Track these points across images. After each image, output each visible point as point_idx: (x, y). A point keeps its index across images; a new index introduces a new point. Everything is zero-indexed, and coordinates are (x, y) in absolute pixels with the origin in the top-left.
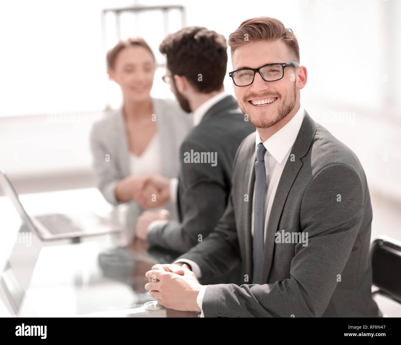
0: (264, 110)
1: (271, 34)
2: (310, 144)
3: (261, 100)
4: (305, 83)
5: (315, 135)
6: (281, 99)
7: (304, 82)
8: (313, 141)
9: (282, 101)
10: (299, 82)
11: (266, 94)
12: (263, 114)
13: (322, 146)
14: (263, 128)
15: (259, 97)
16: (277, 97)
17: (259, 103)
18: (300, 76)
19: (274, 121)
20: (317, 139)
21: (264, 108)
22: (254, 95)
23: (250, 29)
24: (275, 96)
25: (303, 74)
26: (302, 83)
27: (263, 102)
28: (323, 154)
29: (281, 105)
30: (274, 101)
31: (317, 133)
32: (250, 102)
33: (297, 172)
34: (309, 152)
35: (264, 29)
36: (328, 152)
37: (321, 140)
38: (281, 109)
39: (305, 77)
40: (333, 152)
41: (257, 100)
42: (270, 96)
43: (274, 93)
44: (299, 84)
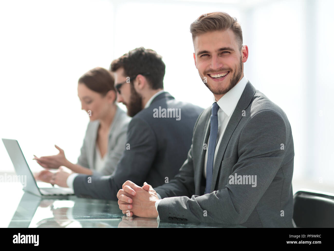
0: (220, 82)
1: (223, 26)
2: (251, 100)
3: (217, 74)
4: (247, 58)
5: (254, 95)
6: (232, 72)
7: (247, 56)
8: (253, 98)
9: (233, 73)
10: (243, 57)
11: (221, 70)
12: (220, 84)
13: (259, 101)
14: (219, 94)
15: (216, 72)
16: (229, 71)
17: (216, 76)
18: (243, 53)
19: (228, 89)
20: (256, 97)
21: (220, 80)
22: (212, 71)
23: (207, 23)
24: (228, 71)
25: (245, 52)
26: (245, 58)
27: (219, 76)
28: (259, 105)
29: (232, 76)
30: (227, 74)
31: (256, 93)
32: (209, 75)
33: (239, 120)
34: (250, 105)
35: (217, 23)
36: (262, 103)
37: (259, 97)
38: (232, 80)
39: (247, 52)
40: (267, 103)
41: (215, 74)
42: (224, 71)
43: (227, 69)
44: (244, 59)
